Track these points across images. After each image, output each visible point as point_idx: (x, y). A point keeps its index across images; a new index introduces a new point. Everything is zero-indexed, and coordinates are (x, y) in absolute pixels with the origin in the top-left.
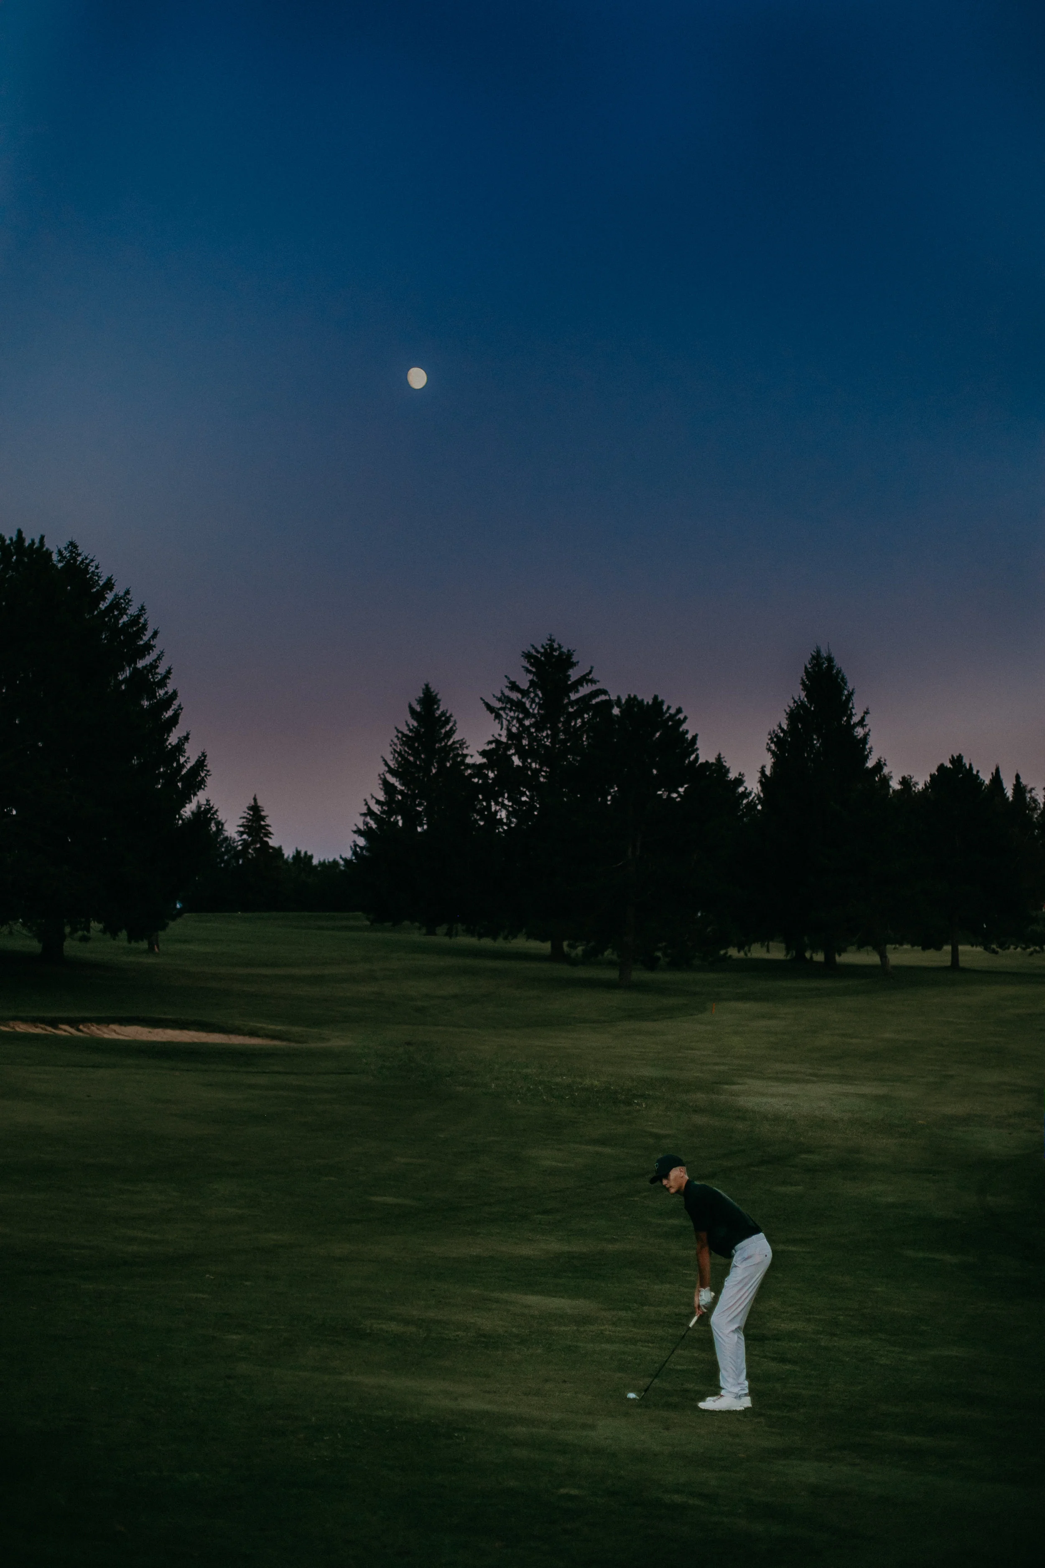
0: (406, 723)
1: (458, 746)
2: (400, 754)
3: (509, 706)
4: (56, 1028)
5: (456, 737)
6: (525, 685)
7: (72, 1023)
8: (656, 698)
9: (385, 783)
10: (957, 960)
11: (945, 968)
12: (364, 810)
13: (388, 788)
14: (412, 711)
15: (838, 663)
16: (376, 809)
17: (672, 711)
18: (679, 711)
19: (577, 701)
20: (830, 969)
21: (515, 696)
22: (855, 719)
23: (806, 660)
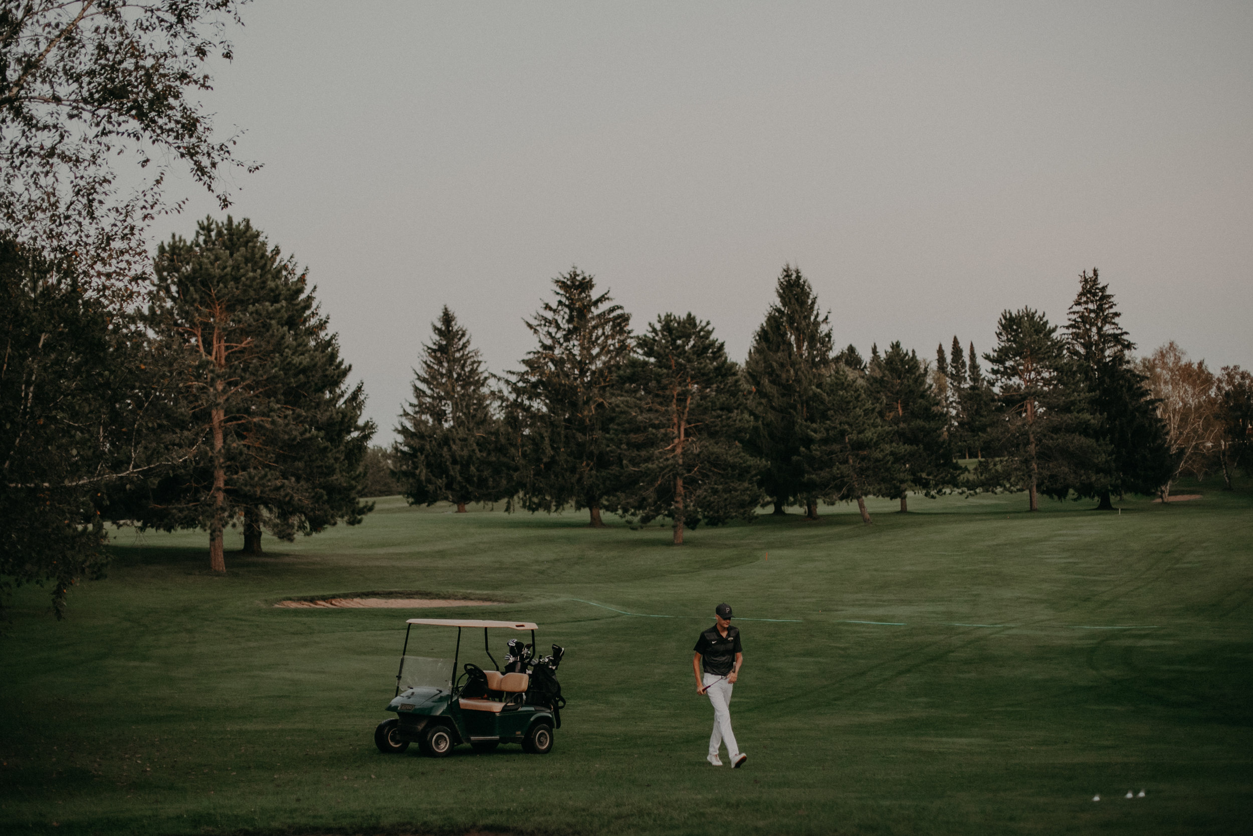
0: (432, 339)
1: (474, 354)
2: (425, 363)
3: (543, 322)
4: (316, 604)
5: (470, 348)
6: (554, 305)
7: (324, 598)
8: (689, 315)
9: (416, 389)
10: (906, 506)
11: (897, 513)
12: (402, 412)
13: (419, 393)
14: (436, 329)
15: (804, 275)
16: (410, 410)
17: (704, 324)
18: (708, 323)
19: (599, 316)
20: (812, 519)
21: (549, 315)
22: (820, 319)
23: (779, 274)
